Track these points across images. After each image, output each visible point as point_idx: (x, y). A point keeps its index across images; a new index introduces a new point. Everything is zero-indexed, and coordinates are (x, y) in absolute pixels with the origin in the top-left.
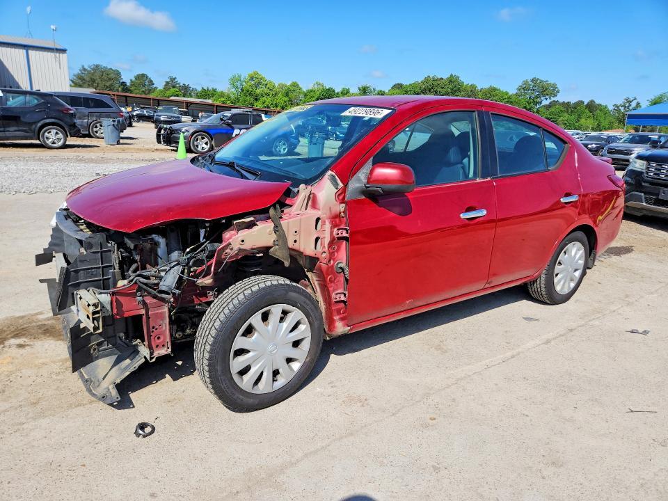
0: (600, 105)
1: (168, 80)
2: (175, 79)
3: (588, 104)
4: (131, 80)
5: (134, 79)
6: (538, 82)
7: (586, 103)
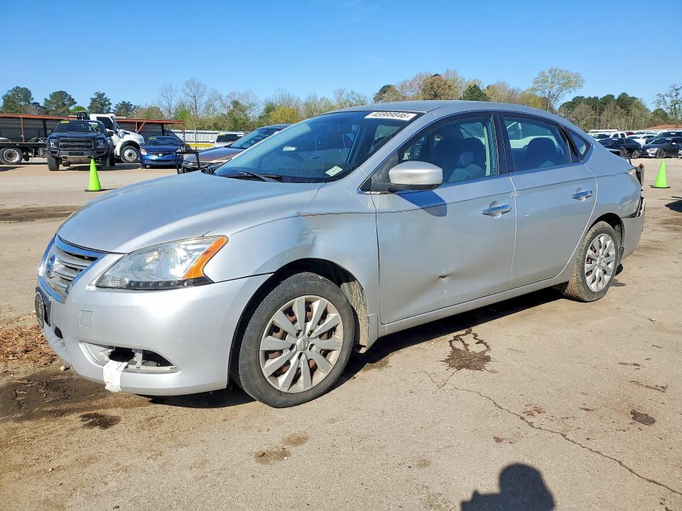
0: (634, 98)
1: (94, 97)
2: (104, 94)
3: (619, 98)
4: (46, 100)
5: (49, 98)
6: (558, 72)
7: (616, 97)
